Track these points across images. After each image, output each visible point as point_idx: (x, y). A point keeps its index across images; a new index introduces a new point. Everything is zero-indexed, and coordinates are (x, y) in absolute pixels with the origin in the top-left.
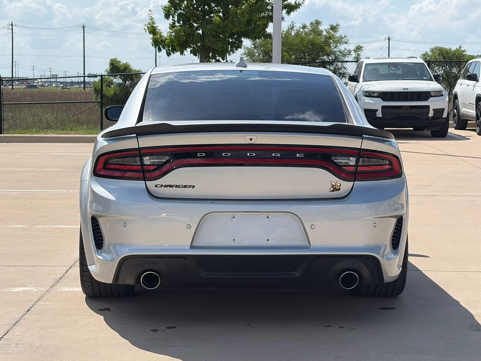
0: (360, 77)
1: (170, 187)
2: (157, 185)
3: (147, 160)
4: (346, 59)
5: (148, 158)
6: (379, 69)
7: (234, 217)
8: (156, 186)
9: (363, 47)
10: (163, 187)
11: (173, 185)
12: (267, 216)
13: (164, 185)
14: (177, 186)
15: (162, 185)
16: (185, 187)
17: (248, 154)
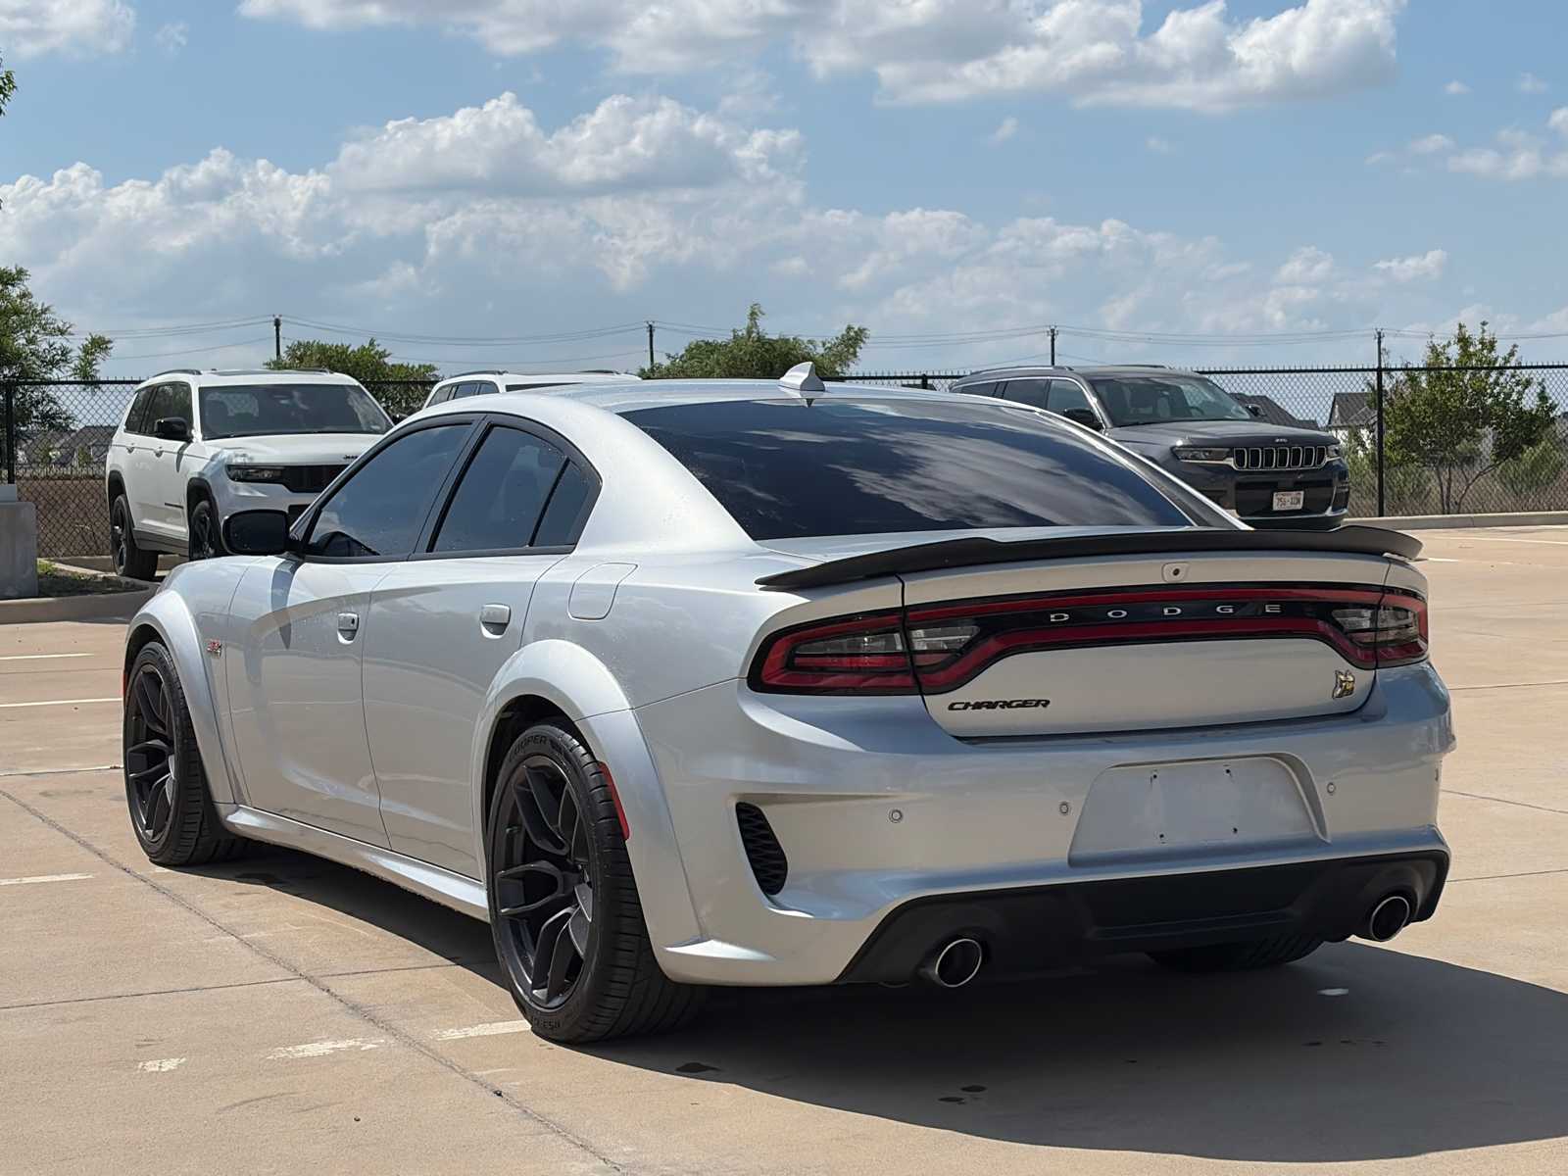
0: (192, 427)
1: (988, 708)
2: (954, 704)
3: (920, 639)
4: (55, 374)
5: (920, 632)
6: (227, 402)
7: (1155, 777)
8: (951, 707)
9: (110, 342)
10: (970, 708)
11: (997, 703)
12: (1227, 768)
13: (973, 703)
14: (1005, 702)
15: (967, 705)
16: (1025, 704)
17: (1166, 611)
